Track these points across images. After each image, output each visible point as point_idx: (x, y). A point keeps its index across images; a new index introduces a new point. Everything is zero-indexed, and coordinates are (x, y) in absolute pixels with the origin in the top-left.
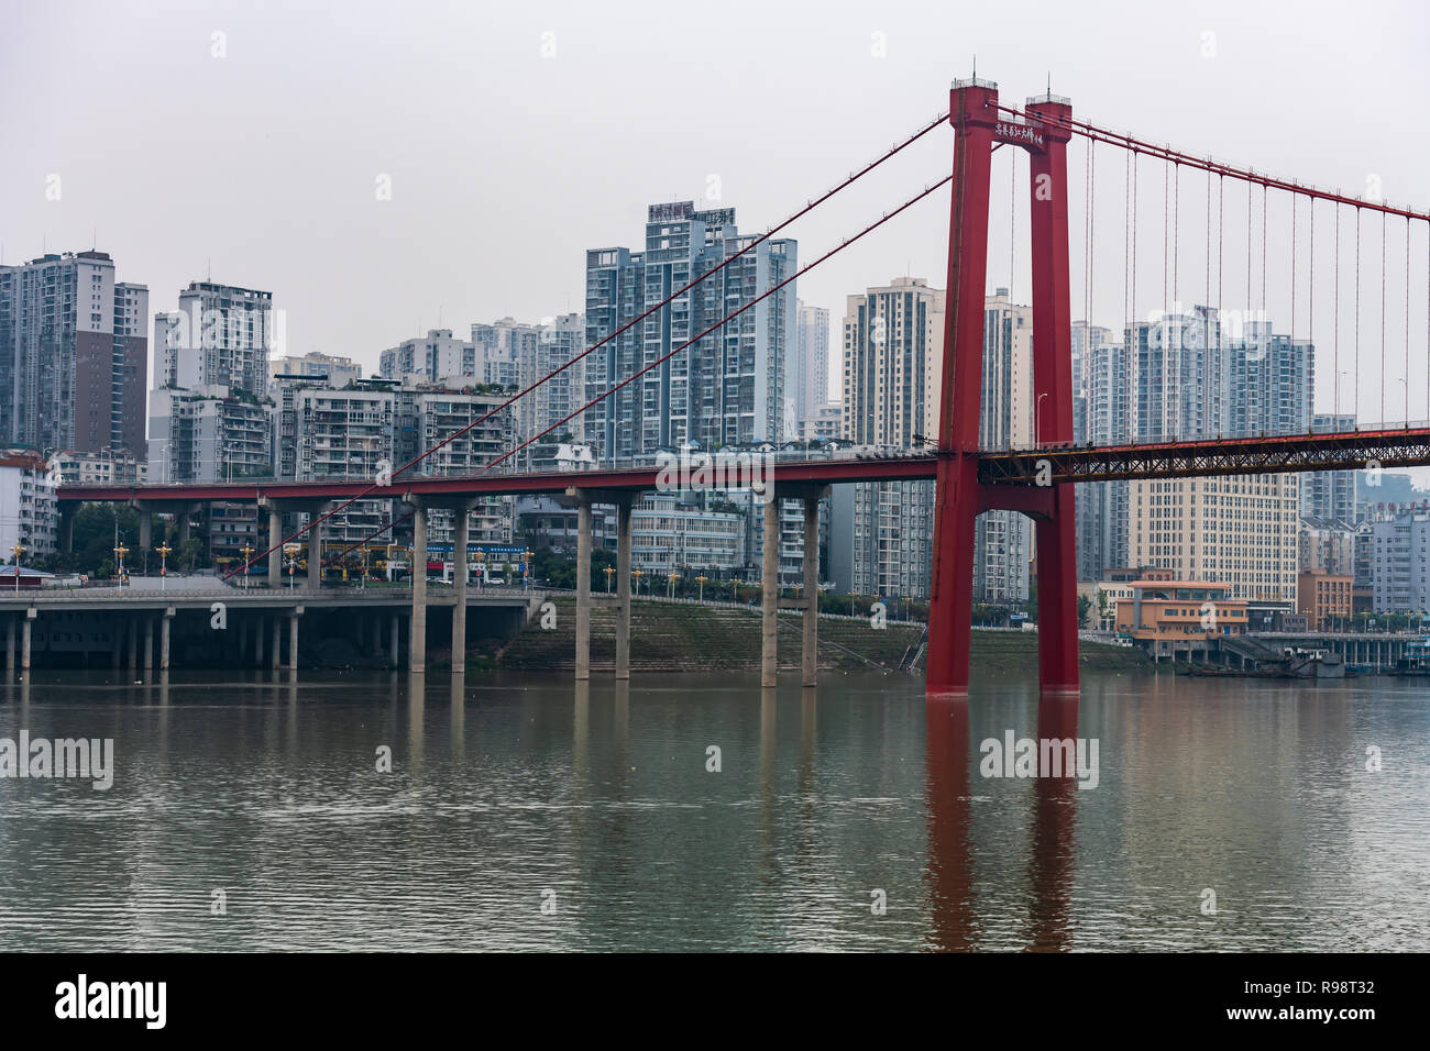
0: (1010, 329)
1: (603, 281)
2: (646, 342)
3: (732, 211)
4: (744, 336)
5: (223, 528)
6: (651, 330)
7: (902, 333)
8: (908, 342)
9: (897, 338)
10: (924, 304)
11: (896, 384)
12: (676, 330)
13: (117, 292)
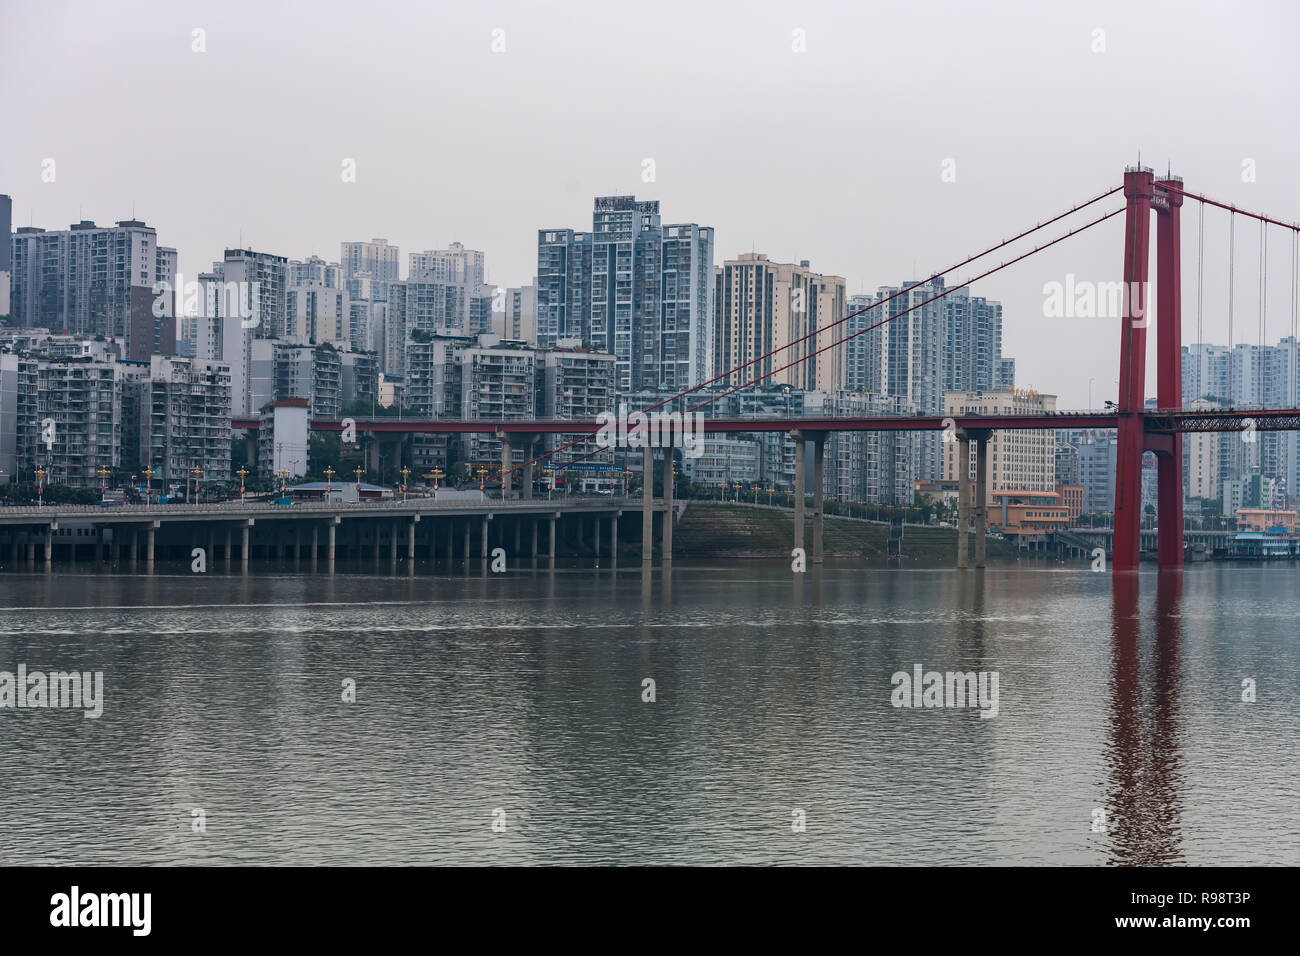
0: (816, 293)
1: (554, 255)
2: (593, 303)
3: (656, 204)
4: (680, 301)
5: (421, 452)
6: (598, 294)
7: (754, 297)
8: (758, 304)
9: (749, 300)
10: (771, 275)
11: (749, 336)
12: (620, 295)
13: (159, 254)
